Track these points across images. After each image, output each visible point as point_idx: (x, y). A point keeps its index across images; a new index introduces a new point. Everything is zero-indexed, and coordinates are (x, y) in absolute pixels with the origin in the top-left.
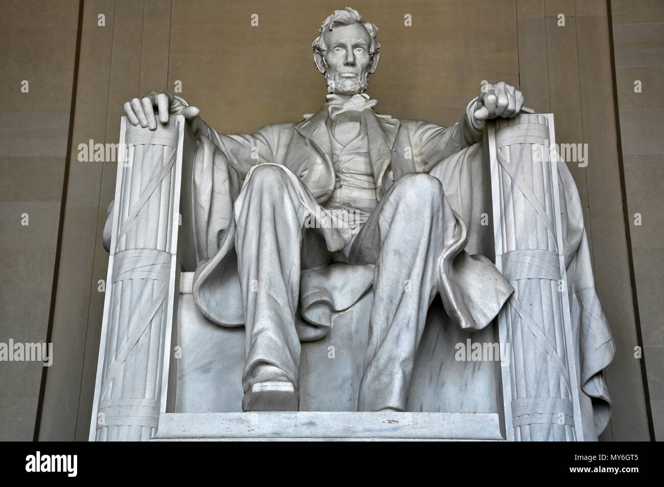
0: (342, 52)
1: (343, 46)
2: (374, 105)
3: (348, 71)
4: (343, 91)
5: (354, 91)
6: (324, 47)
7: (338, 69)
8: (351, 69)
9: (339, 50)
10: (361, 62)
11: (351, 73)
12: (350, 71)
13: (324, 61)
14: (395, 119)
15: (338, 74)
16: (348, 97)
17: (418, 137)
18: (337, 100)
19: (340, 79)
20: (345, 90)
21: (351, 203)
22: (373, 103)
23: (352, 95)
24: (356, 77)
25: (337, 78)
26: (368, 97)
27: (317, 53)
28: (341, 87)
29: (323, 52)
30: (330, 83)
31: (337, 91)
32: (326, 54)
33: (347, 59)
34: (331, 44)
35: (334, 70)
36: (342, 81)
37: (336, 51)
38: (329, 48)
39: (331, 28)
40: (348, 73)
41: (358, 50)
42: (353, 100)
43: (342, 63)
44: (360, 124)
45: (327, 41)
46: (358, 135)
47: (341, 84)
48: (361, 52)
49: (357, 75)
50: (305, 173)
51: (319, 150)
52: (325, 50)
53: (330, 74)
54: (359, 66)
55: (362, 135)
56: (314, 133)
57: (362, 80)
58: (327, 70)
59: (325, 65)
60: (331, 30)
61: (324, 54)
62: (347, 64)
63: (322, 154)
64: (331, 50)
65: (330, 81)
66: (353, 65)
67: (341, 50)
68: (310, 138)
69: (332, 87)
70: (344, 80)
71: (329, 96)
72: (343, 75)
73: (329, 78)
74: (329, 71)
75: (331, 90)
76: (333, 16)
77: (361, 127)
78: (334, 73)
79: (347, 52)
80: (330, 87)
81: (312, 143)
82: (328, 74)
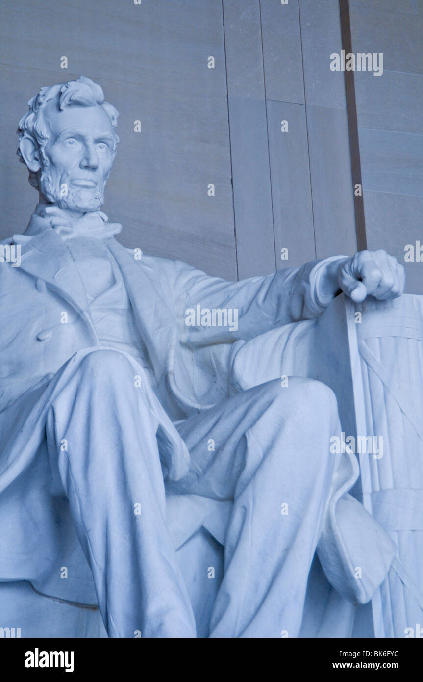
0: (78, 147)
1: (81, 138)
2: (119, 232)
3: (86, 177)
4: (77, 206)
5: (93, 208)
6: (44, 131)
7: (69, 172)
8: (90, 175)
9: (73, 142)
10: (104, 166)
11: (91, 180)
12: (89, 178)
13: (44, 154)
15: (68, 179)
16: (78, 215)
17: (183, 288)
18: (60, 217)
19: (71, 188)
20: (80, 205)
22: (117, 228)
23: (85, 213)
24: (95, 187)
25: (67, 184)
26: (106, 218)
27: (27, 138)
28: (75, 200)
29: (41, 140)
30: (53, 190)
31: (65, 205)
32: (47, 144)
33: (88, 159)
34: (60, 132)
35: (62, 171)
36: (75, 190)
37: (68, 144)
38: (56, 137)
39: (62, 108)
40: (86, 180)
41: (100, 147)
42: (86, 220)
43: (78, 165)
44: (111, 263)
45: (50, 123)
46: (114, 282)
47: (74, 195)
48: (104, 150)
49: (96, 184)
50: (47, 336)
51: (71, 303)
52: (46, 138)
53: (51, 175)
54: (101, 171)
55: (120, 284)
56: (57, 275)
57: (100, 192)
58: (46, 168)
59: (44, 160)
60: (60, 110)
61: (42, 143)
62: (87, 167)
63: (77, 310)
64: (59, 141)
65: (53, 186)
66: (94, 169)
67: (76, 144)
68: (50, 282)
69: (57, 197)
70: (78, 189)
71: (49, 210)
72: (77, 182)
73: (50, 180)
74: (51, 171)
75: (53, 200)
76: (66, 90)
77: (112, 268)
78: (60, 177)
79: (85, 147)
80: (53, 196)
81: (53, 290)
82: (48, 174)
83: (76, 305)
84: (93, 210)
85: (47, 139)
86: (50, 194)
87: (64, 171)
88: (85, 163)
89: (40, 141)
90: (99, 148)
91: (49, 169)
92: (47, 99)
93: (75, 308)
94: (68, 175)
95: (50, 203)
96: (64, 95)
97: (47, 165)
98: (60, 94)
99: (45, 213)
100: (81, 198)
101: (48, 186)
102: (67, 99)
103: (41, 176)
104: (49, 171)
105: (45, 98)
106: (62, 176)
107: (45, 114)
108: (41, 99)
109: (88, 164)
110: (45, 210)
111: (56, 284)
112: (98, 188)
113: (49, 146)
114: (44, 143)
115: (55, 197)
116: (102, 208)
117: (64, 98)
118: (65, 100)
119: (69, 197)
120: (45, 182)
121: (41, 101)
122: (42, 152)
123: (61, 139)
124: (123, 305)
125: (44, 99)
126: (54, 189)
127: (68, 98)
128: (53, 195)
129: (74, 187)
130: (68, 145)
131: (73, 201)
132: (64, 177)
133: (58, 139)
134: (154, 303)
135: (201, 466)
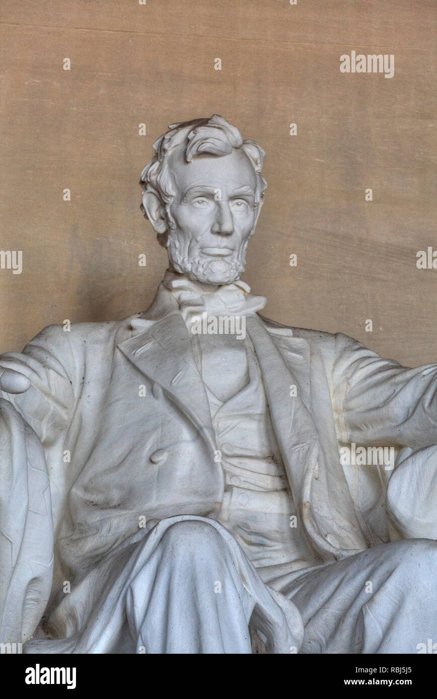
0: (208, 207)
1: (212, 196)
2: (262, 308)
3: (219, 245)
4: (208, 281)
5: (229, 281)
6: (170, 188)
7: (199, 238)
8: (225, 241)
9: (203, 201)
10: (242, 227)
11: (225, 247)
12: (223, 245)
13: (169, 215)
14: (301, 340)
15: (198, 246)
17: (342, 375)
18: (191, 290)
19: (201, 257)
20: (211, 279)
21: (249, 523)
22: (259, 303)
23: (219, 287)
24: (231, 255)
25: (196, 252)
26: (248, 289)
27: (151, 192)
28: (205, 273)
29: (166, 197)
30: (180, 259)
31: (195, 278)
32: (173, 203)
33: (220, 222)
34: (188, 188)
35: (191, 237)
36: (205, 261)
37: (197, 203)
38: (183, 196)
39: (188, 160)
40: (219, 247)
41: (237, 204)
42: (221, 294)
43: (209, 230)
44: (247, 354)
45: (176, 178)
46: (248, 381)
47: (205, 267)
48: (242, 207)
49: (233, 250)
50: (160, 458)
51: (189, 417)
52: (172, 196)
53: (179, 241)
54: (238, 234)
55: (256, 383)
56: (175, 380)
57: (240, 258)
58: (173, 231)
59: (170, 222)
60: (187, 162)
61: (168, 201)
62: (219, 233)
63: (196, 426)
64: (186, 200)
65: (180, 254)
66: (228, 234)
67: (207, 203)
68: (167, 388)
69: (185, 268)
70: (210, 259)
71: (176, 283)
72: (208, 250)
73: (177, 247)
74: (178, 235)
75: (180, 272)
76: (194, 137)
77: (248, 362)
78: (189, 243)
79: (217, 207)
80: (181, 268)
81: (170, 398)
82: (174, 240)
83: (195, 421)
84: (229, 283)
85: (174, 197)
86: (177, 264)
87: (193, 237)
88: (216, 229)
89: (165, 199)
90: (236, 206)
91: (176, 233)
92: (173, 145)
93: (195, 424)
94: (197, 241)
95: (178, 275)
96: (192, 143)
97: (173, 228)
98: (188, 141)
99: (172, 287)
100: (213, 271)
101: (175, 254)
102: (194, 148)
103: (167, 241)
104: (176, 235)
105: (171, 144)
106: (191, 242)
107: (171, 166)
108: (166, 146)
109: (220, 229)
110: (171, 284)
111: (173, 393)
112: (236, 254)
113: (175, 205)
114: (170, 201)
115: (183, 268)
116: (243, 277)
117: (192, 147)
118: (192, 150)
119: (198, 270)
120: (172, 248)
121: (166, 148)
122: (167, 213)
123: (188, 198)
124: (260, 409)
125: (170, 147)
126: (182, 258)
127: (196, 149)
128: (181, 265)
129: (205, 256)
130: (197, 205)
131: (203, 274)
132: (192, 244)
133: (185, 198)
134: (293, 412)
135: (324, 636)
